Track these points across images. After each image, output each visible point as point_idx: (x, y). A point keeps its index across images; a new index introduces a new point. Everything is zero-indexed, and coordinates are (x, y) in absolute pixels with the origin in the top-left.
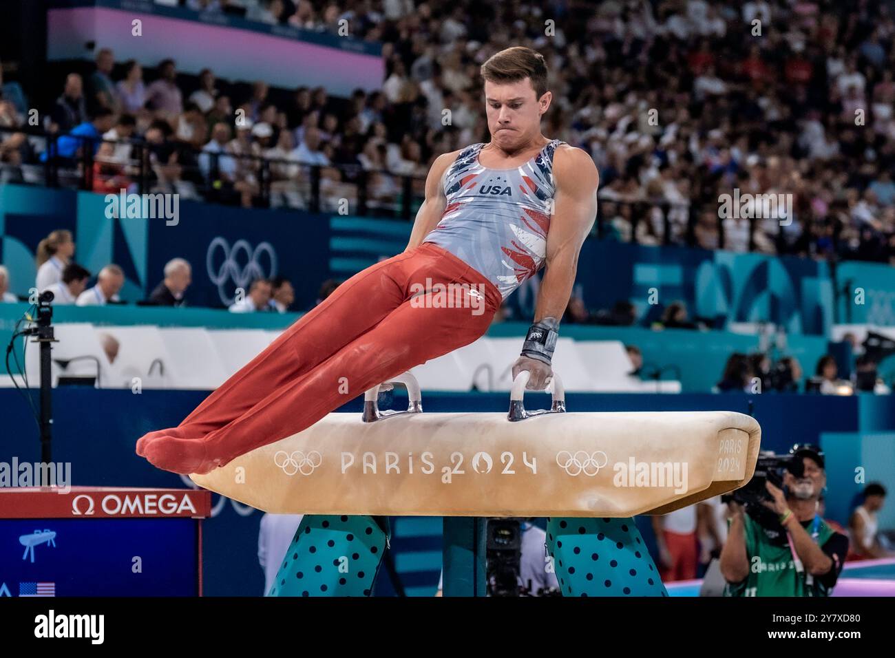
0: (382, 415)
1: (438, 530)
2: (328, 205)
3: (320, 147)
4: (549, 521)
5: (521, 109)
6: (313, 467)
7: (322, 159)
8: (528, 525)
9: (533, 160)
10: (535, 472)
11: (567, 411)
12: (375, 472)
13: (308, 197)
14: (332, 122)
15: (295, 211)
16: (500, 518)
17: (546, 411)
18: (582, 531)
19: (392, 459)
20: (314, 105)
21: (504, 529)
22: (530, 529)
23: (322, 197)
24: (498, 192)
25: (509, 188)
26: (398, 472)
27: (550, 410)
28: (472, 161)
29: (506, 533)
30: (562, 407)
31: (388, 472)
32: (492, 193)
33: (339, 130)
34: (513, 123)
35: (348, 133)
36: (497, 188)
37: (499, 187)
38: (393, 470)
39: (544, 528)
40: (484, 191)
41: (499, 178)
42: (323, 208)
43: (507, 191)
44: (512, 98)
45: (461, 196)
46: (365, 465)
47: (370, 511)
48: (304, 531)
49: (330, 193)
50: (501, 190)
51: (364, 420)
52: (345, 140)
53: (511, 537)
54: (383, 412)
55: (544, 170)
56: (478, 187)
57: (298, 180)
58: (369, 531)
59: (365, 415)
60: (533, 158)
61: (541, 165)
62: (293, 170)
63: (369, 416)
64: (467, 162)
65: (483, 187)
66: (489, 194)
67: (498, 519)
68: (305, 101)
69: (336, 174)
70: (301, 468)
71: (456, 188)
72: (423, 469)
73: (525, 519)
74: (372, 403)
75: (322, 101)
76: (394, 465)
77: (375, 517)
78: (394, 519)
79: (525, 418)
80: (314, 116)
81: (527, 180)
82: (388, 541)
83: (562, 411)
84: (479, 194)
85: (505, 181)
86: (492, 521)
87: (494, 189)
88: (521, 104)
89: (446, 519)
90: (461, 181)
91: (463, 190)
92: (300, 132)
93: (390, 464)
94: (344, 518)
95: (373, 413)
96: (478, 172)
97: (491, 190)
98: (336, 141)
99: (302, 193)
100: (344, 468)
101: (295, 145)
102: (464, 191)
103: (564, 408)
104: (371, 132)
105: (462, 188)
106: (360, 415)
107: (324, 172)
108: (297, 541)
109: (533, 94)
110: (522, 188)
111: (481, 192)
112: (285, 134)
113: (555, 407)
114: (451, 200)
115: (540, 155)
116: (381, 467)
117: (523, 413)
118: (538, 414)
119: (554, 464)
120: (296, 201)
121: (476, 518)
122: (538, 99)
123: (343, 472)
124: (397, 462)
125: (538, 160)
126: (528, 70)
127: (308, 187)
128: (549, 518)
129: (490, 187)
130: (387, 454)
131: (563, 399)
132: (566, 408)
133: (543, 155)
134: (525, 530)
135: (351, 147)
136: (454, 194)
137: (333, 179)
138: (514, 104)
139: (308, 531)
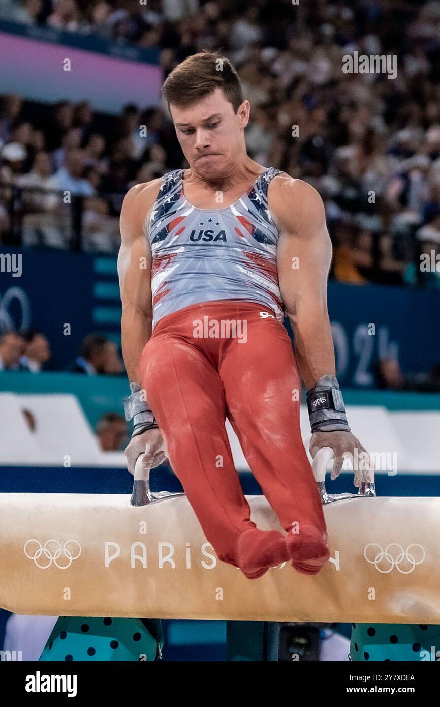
0: (154, 498)
1: (221, 636)
2: (92, 244)
3: (83, 173)
4: (354, 627)
5: (219, 128)
6: (71, 559)
7: (86, 188)
8: (328, 632)
9: (246, 196)
10: (338, 568)
11: (378, 495)
12: (145, 566)
13: (69, 233)
14: (98, 143)
15: (52, 250)
16: (295, 623)
17: (351, 495)
18: (394, 640)
19: (166, 551)
20: (77, 122)
21: (300, 637)
22: (330, 637)
23: (84, 234)
24: (211, 238)
25: (223, 232)
26: (173, 566)
27: (357, 493)
28: (177, 197)
29: (302, 641)
30: (372, 490)
31: (161, 566)
32: (204, 239)
33: (106, 153)
34: (214, 147)
35: (117, 156)
36: (209, 233)
37: (212, 232)
38: (167, 564)
39: (348, 635)
40: (195, 237)
41: (210, 221)
42: (86, 247)
43: (221, 236)
44: (206, 117)
45: (169, 245)
46: (134, 557)
47: (138, 613)
48: (59, 636)
49: (95, 229)
50: (214, 236)
51: (133, 503)
52: (114, 166)
53: (307, 647)
54: (155, 494)
55: (260, 207)
56: (187, 233)
57: (57, 212)
58: (137, 637)
59: (134, 497)
60: (246, 194)
61: (255, 201)
62: (51, 201)
63: (138, 500)
64: (172, 200)
65: (193, 232)
66: (201, 241)
67: (293, 625)
68: (67, 116)
69: (103, 206)
70: (56, 560)
71: (163, 235)
72: (204, 564)
73: (326, 625)
74: (142, 483)
75: (87, 117)
76: (168, 558)
77: (145, 621)
78: (167, 623)
79: (327, 503)
80: (75, 136)
81: (242, 220)
82: (160, 649)
83: (372, 495)
84: (190, 242)
85: (218, 224)
86: (285, 627)
87: (206, 234)
88: (218, 122)
89: (230, 624)
90: (168, 226)
91: (170, 239)
92: (60, 155)
93: (163, 557)
94: (108, 621)
95: (145, 494)
96: (186, 214)
97: (203, 236)
98: (103, 167)
99: (61, 229)
100: (108, 560)
101: (54, 170)
102: (172, 239)
103: (374, 492)
104: (146, 156)
105: (169, 235)
106: (129, 497)
107: (89, 204)
108: (50, 648)
109: (229, 106)
110: (237, 230)
111: (192, 239)
112: (42, 158)
113: (363, 490)
114: (158, 251)
115: (253, 190)
116: (153, 559)
117: (324, 497)
118: (342, 499)
119: (361, 559)
120: (54, 238)
121: (266, 623)
122: (236, 112)
123: (107, 566)
124: (172, 553)
125: (252, 196)
126: (216, 81)
127: (68, 221)
128: (354, 624)
129: (201, 232)
130: (161, 545)
131: (373, 481)
132: (376, 492)
133: (256, 189)
134: (325, 638)
135: (121, 173)
136: (161, 242)
137: (99, 211)
138: (210, 124)
139: (64, 636)
